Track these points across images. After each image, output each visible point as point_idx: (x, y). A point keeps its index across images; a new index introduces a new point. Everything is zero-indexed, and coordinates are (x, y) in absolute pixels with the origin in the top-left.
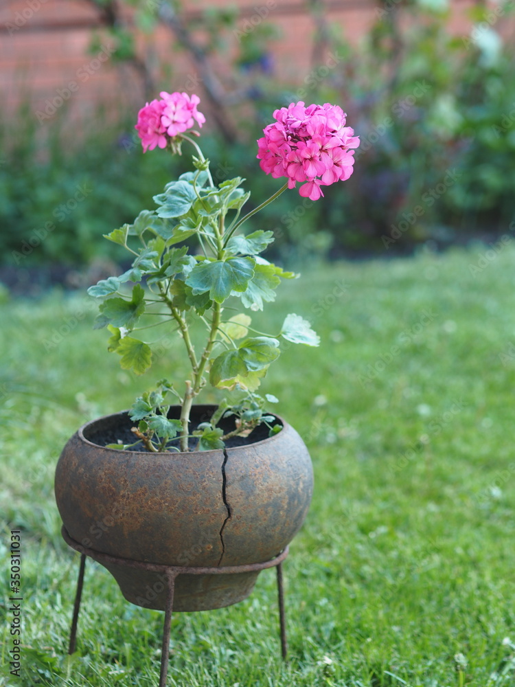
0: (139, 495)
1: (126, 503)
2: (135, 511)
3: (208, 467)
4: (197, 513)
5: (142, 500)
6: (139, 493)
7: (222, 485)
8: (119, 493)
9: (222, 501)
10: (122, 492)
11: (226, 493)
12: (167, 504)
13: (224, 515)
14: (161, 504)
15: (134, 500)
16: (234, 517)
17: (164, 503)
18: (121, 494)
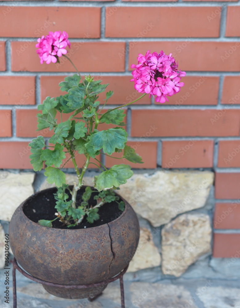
0: (70, 252)
1: (63, 257)
2: (68, 261)
3: (103, 235)
4: (99, 259)
5: (72, 255)
6: (70, 251)
7: (110, 243)
8: (59, 252)
9: (111, 251)
10: (61, 252)
11: (113, 247)
12: (85, 256)
13: (112, 258)
14: (81, 256)
15: (68, 255)
16: (116, 257)
17: (83, 256)
18: (60, 253)
